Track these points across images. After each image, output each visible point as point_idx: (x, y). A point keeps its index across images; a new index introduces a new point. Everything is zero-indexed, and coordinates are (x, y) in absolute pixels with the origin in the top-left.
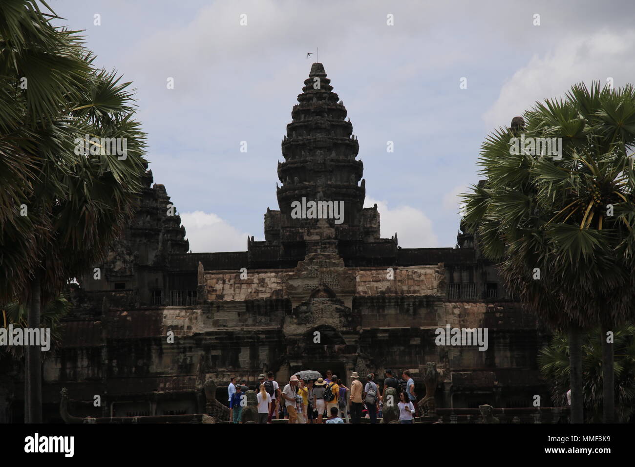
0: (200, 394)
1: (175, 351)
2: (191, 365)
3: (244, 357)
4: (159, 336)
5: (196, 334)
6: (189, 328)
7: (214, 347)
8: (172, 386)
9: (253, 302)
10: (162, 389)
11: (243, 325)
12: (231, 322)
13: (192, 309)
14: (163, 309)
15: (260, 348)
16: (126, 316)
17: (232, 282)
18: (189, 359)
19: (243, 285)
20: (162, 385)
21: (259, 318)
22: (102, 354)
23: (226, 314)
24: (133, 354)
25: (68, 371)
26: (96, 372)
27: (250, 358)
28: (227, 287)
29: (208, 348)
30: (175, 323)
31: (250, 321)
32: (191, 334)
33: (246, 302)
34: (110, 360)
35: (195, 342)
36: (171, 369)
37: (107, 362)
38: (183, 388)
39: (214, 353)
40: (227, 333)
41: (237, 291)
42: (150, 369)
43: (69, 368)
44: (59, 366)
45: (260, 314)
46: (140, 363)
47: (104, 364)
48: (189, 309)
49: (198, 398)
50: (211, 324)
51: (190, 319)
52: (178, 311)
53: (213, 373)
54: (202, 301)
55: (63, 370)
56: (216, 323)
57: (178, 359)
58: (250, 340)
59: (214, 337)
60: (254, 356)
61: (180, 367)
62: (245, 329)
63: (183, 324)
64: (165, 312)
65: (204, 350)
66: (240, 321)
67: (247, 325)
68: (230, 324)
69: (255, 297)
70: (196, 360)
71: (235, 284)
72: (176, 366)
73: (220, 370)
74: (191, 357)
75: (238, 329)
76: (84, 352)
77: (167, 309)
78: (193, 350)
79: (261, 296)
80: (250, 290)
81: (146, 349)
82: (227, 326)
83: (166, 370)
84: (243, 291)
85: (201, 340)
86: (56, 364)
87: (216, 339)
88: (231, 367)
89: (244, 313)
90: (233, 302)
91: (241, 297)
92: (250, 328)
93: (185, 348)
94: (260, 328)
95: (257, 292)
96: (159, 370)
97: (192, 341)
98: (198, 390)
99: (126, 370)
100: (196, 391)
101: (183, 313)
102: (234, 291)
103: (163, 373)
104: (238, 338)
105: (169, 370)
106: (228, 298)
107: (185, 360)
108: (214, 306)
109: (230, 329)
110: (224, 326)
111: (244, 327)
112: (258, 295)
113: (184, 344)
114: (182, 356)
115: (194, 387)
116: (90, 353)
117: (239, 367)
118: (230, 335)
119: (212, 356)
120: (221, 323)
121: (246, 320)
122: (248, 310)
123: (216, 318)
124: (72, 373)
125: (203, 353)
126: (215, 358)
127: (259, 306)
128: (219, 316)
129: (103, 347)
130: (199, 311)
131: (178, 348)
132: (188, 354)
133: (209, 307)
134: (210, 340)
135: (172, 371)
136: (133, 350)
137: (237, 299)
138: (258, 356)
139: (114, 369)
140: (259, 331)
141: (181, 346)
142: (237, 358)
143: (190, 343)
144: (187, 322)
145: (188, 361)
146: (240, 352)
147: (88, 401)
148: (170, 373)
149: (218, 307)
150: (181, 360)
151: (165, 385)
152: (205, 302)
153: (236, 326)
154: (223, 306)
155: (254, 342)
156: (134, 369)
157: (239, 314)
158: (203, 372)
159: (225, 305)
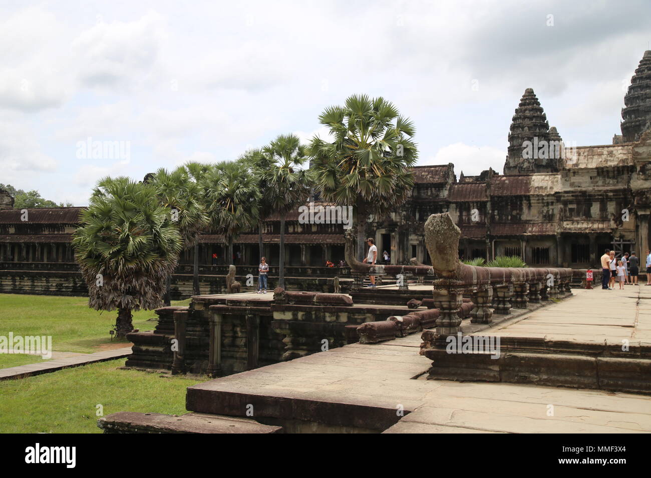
0: (559, 236)
1: (541, 205)
2: (553, 215)
3: (595, 209)
4: (528, 194)
5: (556, 193)
6: (551, 188)
7: (571, 202)
8: (537, 230)
9: (602, 168)
10: (530, 232)
11: (594, 186)
12: (585, 184)
13: (555, 175)
14: (533, 175)
15: (608, 203)
16: (505, 180)
17: (586, 154)
18: (551, 210)
19: (594, 156)
20: (530, 229)
21: (608, 180)
22: (488, 206)
23: (581, 177)
24: (509, 207)
25: (464, 217)
26: (483, 218)
27: (600, 210)
28: (582, 158)
29: (565, 203)
30: (540, 185)
31: (600, 183)
32: (553, 193)
33: (597, 168)
34: (493, 210)
35: (555, 198)
36: (538, 217)
37: (490, 212)
38: (546, 232)
39: (570, 206)
40: (580, 192)
41: (590, 160)
42: (521, 217)
43: (465, 215)
44: (458, 214)
45: (608, 177)
46: (514, 213)
47: (489, 213)
48: (552, 175)
49: (558, 239)
50: (569, 185)
51: (553, 182)
52: (543, 177)
53: (570, 221)
54: (561, 168)
55: (461, 216)
56: (572, 185)
57: (543, 211)
58: (600, 197)
59: (571, 195)
60: (603, 209)
61: (544, 216)
62: (596, 188)
63: (546, 185)
64: (534, 177)
65: (563, 204)
66: (592, 183)
67: (597, 186)
68: (583, 185)
69: (604, 165)
70: (556, 212)
71: (588, 155)
72: (541, 215)
73: (575, 219)
74: (553, 209)
75: (591, 188)
76: (475, 204)
77: (536, 175)
78: (554, 204)
79: (609, 164)
80: (600, 160)
81: (519, 203)
82: (581, 187)
83: (534, 218)
84: (594, 160)
85: (560, 197)
86: (456, 213)
87: (572, 196)
88: (584, 217)
89: (595, 177)
90: (586, 169)
91: (592, 165)
92: (600, 188)
93: (548, 203)
94: (609, 188)
95: (606, 161)
96: (528, 219)
97: (553, 198)
98: (557, 233)
99: (504, 218)
100: (556, 234)
101: (547, 178)
102: (588, 160)
103: (531, 221)
104: (590, 196)
105: (535, 218)
106: (582, 166)
107: (548, 211)
108: (571, 171)
109: (584, 189)
110: (579, 187)
111: (595, 187)
112: (607, 163)
113: (547, 199)
114: (545, 209)
115: (554, 231)
116: (479, 205)
117: (591, 217)
118: (584, 193)
119: (569, 209)
120: (576, 184)
121: (597, 182)
122: (598, 174)
123: (572, 181)
124: (467, 219)
125: (562, 206)
126: (571, 210)
127: (608, 172)
128: (575, 179)
129: (487, 201)
130: (559, 176)
131: (543, 203)
132: (550, 207)
133: (567, 173)
134: (569, 197)
135: (538, 219)
136: (509, 204)
137: (590, 166)
138: (607, 209)
139: (496, 217)
140: (608, 190)
141: (544, 201)
142: (589, 210)
143: (552, 199)
144: (550, 184)
145: (550, 213)
146: (592, 206)
147: (476, 238)
148: (537, 221)
149: (574, 173)
150: (545, 212)
151: (532, 229)
152: (564, 169)
153: (589, 187)
154: (578, 172)
155: (603, 199)
156: (510, 217)
157: (591, 178)
158: (561, 220)
159: (579, 171)
